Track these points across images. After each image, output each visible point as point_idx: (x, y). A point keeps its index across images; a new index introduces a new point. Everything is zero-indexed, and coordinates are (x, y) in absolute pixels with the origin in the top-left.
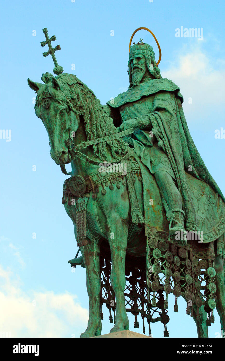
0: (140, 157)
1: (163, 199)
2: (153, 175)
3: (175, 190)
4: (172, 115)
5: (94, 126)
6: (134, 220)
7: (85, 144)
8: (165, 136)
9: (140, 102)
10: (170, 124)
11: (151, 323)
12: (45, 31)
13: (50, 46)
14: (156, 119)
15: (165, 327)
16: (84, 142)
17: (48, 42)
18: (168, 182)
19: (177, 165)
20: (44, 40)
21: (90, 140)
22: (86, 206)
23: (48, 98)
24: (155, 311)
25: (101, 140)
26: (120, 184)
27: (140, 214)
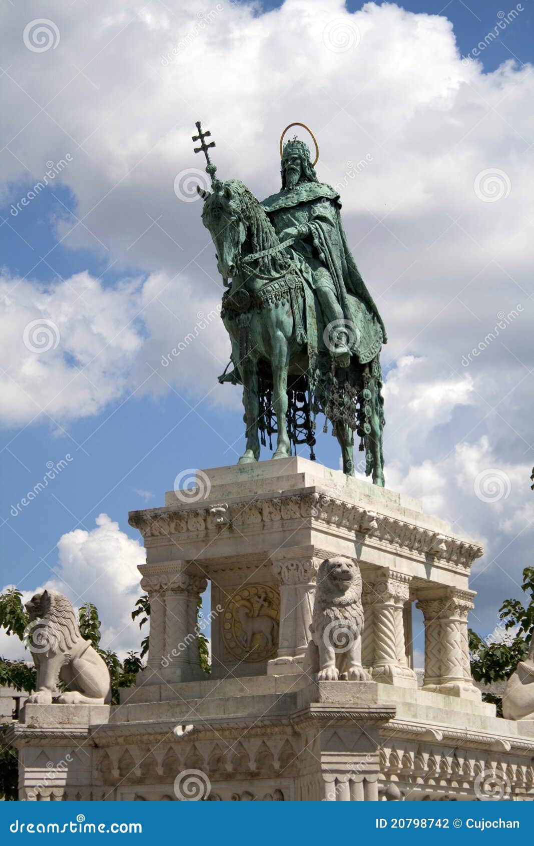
0: (301, 271)
1: (325, 317)
2: (315, 292)
3: (337, 308)
4: (332, 225)
5: (261, 238)
6: (299, 339)
7: (252, 257)
8: (327, 249)
9: (298, 208)
10: (331, 235)
11: (296, 445)
12: (198, 125)
13: (203, 141)
14: (317, 229)
15: (312, 450)
16: (250, 255)
17: (201, 136)
18: (331, 298)
19: (338, 280)
20: (197, 134)
21: (256, 252)
22: (250, 323)
23: (219, 208)
24: (301, 432)
25: (266, 252)
26: (285, 300)
27: (303, 332)
